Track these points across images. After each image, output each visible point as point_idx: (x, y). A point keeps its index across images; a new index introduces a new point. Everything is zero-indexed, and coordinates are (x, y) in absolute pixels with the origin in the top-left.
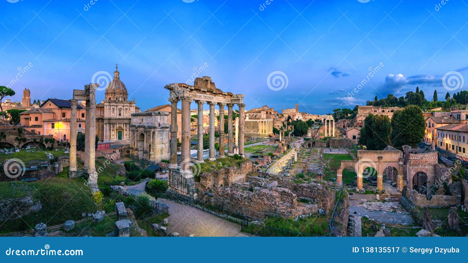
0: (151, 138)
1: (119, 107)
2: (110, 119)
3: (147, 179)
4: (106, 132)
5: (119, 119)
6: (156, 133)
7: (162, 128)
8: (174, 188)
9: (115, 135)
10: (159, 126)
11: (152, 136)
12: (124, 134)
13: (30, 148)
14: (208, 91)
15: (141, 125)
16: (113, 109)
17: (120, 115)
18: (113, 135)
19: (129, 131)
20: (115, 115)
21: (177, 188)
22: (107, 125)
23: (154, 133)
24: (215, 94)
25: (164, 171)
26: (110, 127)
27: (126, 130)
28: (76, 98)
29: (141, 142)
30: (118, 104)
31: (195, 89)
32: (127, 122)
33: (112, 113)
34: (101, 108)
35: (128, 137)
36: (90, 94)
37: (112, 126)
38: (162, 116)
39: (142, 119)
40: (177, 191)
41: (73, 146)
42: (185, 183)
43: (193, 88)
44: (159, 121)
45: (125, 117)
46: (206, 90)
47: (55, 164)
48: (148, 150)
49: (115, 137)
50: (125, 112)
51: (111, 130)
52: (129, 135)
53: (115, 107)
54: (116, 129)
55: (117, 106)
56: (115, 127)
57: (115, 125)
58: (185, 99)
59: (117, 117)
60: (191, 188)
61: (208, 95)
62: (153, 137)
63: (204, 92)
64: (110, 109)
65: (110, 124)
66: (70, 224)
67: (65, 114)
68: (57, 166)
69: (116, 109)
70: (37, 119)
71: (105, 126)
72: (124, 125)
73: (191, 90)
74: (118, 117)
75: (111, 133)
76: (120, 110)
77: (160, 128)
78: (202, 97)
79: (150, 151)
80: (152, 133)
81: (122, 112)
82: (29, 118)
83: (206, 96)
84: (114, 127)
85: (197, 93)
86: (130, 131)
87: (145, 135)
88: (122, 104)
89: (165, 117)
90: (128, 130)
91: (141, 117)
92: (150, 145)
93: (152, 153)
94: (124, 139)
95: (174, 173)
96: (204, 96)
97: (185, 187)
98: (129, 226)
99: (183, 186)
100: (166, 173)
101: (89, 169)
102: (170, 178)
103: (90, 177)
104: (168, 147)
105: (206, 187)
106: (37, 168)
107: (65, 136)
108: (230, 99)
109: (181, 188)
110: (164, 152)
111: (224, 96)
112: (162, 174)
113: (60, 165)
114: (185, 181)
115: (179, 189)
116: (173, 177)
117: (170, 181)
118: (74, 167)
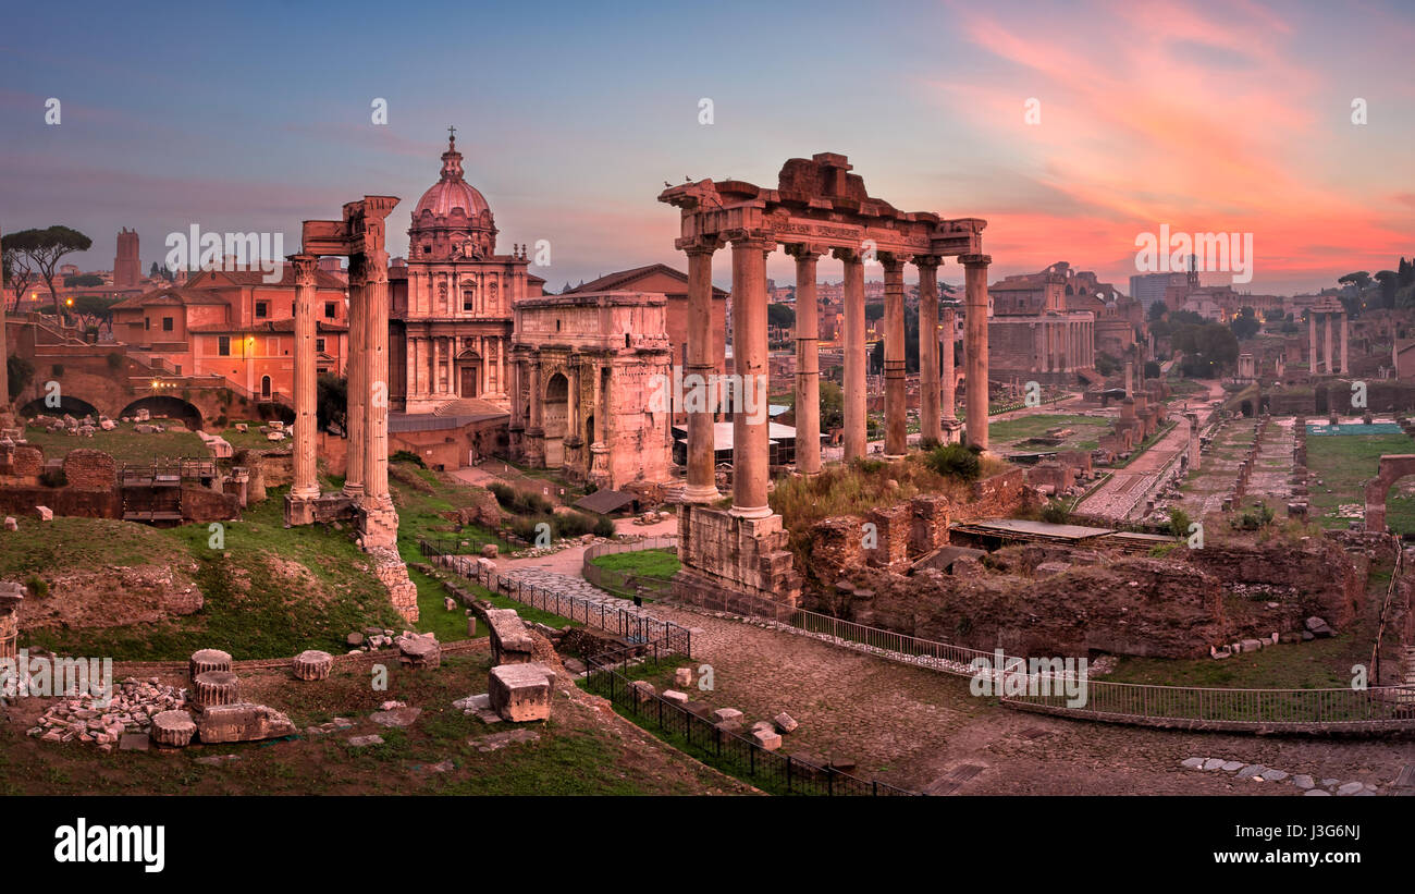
0: (597, 392)
1: (463, 279)
2: (428, 324)
3: (585, 537)
4: (416, 371)
5: (466, 322)
6: (616, 372)
7: (640, 353)
8: (705, 571)
9: (451, 381)
10: (628, 345)
11: (597, 382)
12: (487, 379)
13: (147, 417)
14: (837, 210)
15: (553, 342)
16: (443, 285)
17: (468, 306)
18: (445, 381)
19: (505, 364)
20: (450, 309)
21: (717, 572)
22: (421, 345)
23: (606, 372)
24: (866, 221)
25: (650, 514)
26: (431, 352)
27: (493, 363)
28: (314, 248)
29: (554, 407)
30: (459, 269)
31: (784, 204)
32: (498, 332)
33: (436, 299)
34: (398, 285)
35: (501, 386)
36: (366, 235)
37: (437, 349)
38: (639, 310)
39: (558, 322)
40: (719, 580)
41: (305, 414)
42: (749, 554)
43: (777, 199)
44: (627, 327)
45: (486, 315)
46: (829, 205)
47: (237, 471)
48: (584, 436)
49: (451, 388)
50: (487, 297)
51: (437, 364)
52: (504, 383)
53: (450, 280)
54: (455, 360)
55: (455, 276)
56: (451, 352)
57: (451, 344)
58: (747, 239)
59: (459, 316)
60: (778, 571)
61: (837, 223)
62: (604, 388)
63: (821, 213)
64: (430, 286)
65: (430, 340)
66: (315, 661)
67: (264, 305)
68: (245, 479)
69: (454, 286)
70: (168, 324)
71: (410, 348)
72: (487, 344)
73: (770, 208)
74: (462, 314)
75: (436, 373)
76: (469, 288)
77: (632, 355)
78: (814, 231)
79: (591, 440)
80: (598, 373)
81: (477, 298)
82: (142, 324)
83: (829, 230)
84: (444, 351)
85: (793, 216)
86: (511, 368)
87: (571, 380)
88: (477, 269)
89: (648, 311)
90: (501, 362)
91: (555, 315)
92: (591, 420)
93: (598, 446)
94: (483, 397)
95: (704, 520)
96: (820, 228)
97: (752, 568)
98: (546, 683)
99: (745, 564)
100: (661, 519)
101: (367, 494)
102: (686, 538)
103: (370, 522)
104: (663, 427)
105: (840, 567)
106: (178, 484)
107: (266, 381)
108: (925, 236)
109: (736, 573)
110: (647, 445)
111: (903, 227)
112: (644, 522)
113: (253, 476)
114: (752, 547)
115: (724, 574)
116: (699, 533)
117: (686, 548)
118: (310, 486)
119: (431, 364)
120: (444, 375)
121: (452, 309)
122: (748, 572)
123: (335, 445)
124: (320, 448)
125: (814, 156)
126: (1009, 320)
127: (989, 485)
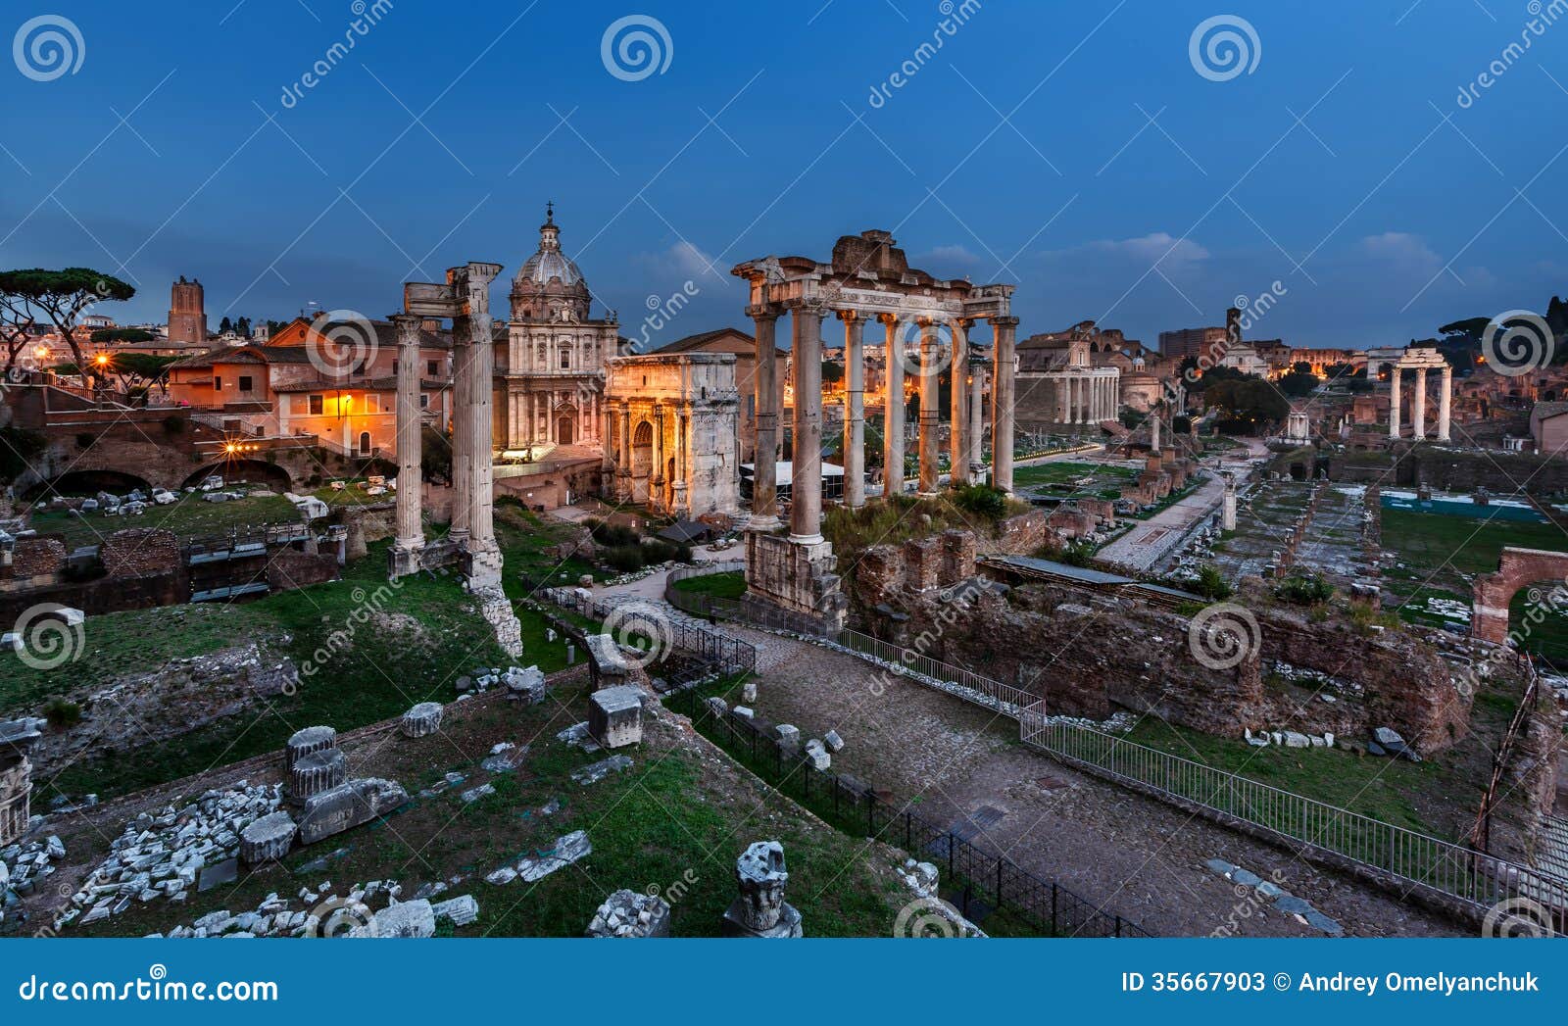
0: (677, 436)
1: (560, 340)
2: (527, 380)
3: (667, 563)
4: (517, 422)
5: (563, 378)
6: (693, 420)
7: (714, 403)
8: (768, 592)
9: (549, 429)
10: (703, 397)
11: (677, 428)
12: (581, 428)
13: (220, 485)
14: (881, 280)
15: (640, 394)
16: (542, 346)
17: (565, 364)
18: (544, 430)
19: (598, 414)
20: (549, 367)
21: (777, 592)
22: (521, 399)
23: (684, 420)
24: (908, 289)
25: (721, 541)
26: (531, 405)
27: (587, 413)
28: (415, 309)
29: (640, 451)
30: (556, 331)
31: (839, 276)
32: (591, 386)
33: (535, 358)
34: (501, 344)
35: (594, 433)
36: (470, 298)
37: (536, 402)
38: (713, 367)
39: (644, 377)
40: (779, 600)
41: (409, 467)
42: (804, 577)
43: (830, 271)
44: (703, 382)
45: (581, 372)
46: (875, 276)
47: (334, 529)
48: (666, 475)
49: (550, 437)
50: (581, 356)
51: (536, 415)
52: (597, 430)
53: (549, 341)
54: (553, 412)
55: (553, 337)
56: (549, 405)
57: (550, 398)
58: (805, 307)
59: (556, 372)
60: (828, 592)
61: (882, 291)
62: (681, 434)
63: (867, 284)
64: (530, 346)
65: (529, 394)
68: (344, 537)
69: (552, 347)
71: (512, 401)
72: (581, 397)
73: (825, 278)
74: (559, 371)
75: (536, 424)
76: (565, 348)
77: (707, 405)
78: (862, 299)
79: (672, 478)
80: (677, 421)
81: (572, 356)
83: (875, 297)
84: (543, 403)
85: (844, 286)
86: (603, 418)
87: (655, 426)
88: (573, 331)
89: (721, 368)
90: (593, 413)
91: (641, 372)
92: (672, 461)
93: (677, 483)
94: (579, 443)
95: (767, 546)
96: (866, 297)
97: (806, 589)
98: (638, 704)
99: (800, 585)
100: (731, 545)
101: (472, 538)
102: (752, 562)
103: (476, 564)
104: (732, 466)
105: (880, 591)
106: (264, 551)
107: (365, 437)
108: (958, 301)
109: (793, 593)
110: (719, 482)
111: (939, 294)
112: (717, 549)
113: (352, 533)
114: (805, 570)
115: (783, 594)
116: (762, 557)
117: (752, 571)
118: (414, 536)
119: (531, 415)
120: (543, 425)
121: (549, 365)
122: (803, 592)
123: (439, 495)
124: (424, 498)
125: (863, 233)
126: (1033, 375)
127: (1013, 524)
